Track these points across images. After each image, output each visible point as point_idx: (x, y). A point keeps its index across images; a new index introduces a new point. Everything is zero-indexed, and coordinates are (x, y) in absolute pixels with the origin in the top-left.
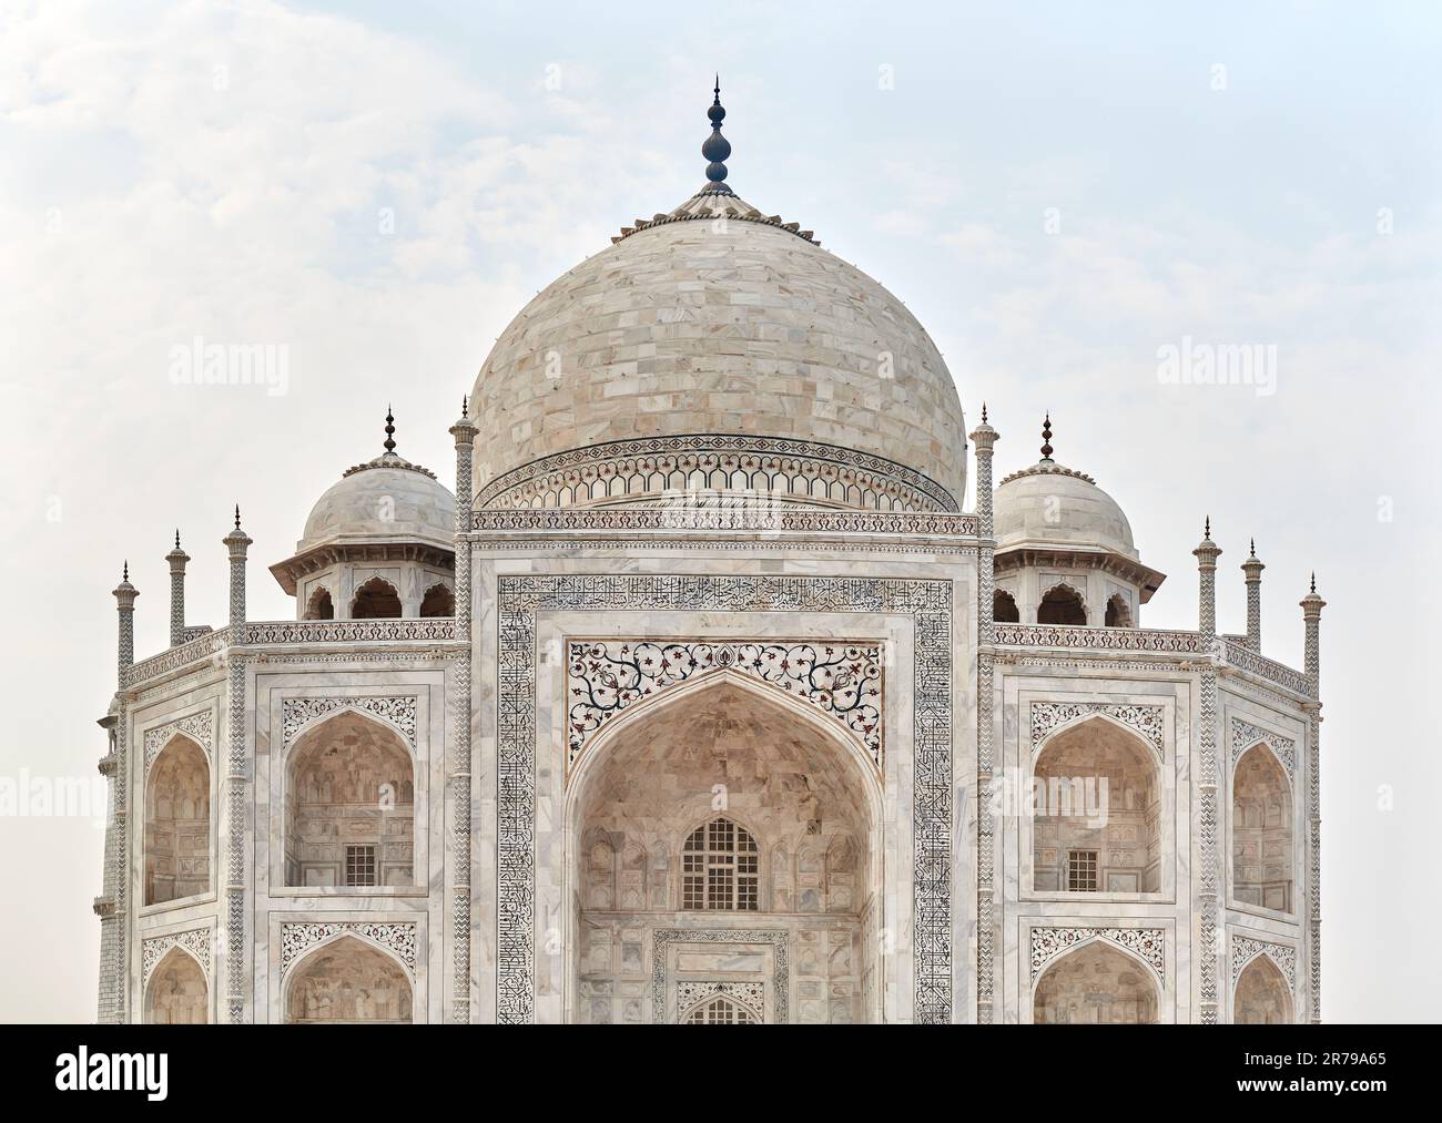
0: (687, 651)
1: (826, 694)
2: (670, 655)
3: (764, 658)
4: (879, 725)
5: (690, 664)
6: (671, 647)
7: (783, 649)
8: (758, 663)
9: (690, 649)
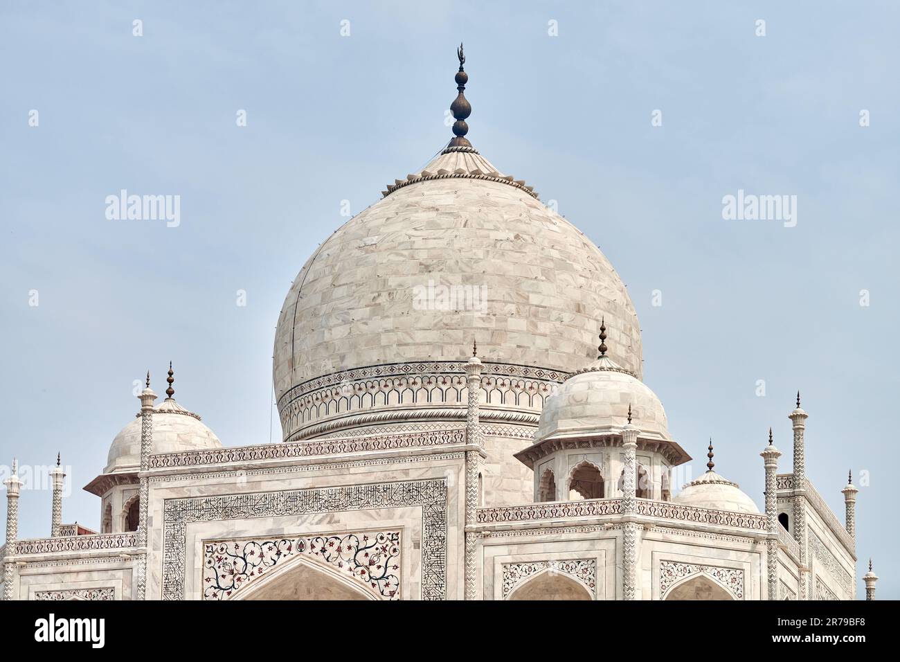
0: (275, 545)
1: (365, 569)
2: (265, 548)
3: (327, 546)
4: (398, 590)
5: (277, 554)
6: (266, 543)
7: (339, 539)
8: (323, 550)
9: (277, 544)
